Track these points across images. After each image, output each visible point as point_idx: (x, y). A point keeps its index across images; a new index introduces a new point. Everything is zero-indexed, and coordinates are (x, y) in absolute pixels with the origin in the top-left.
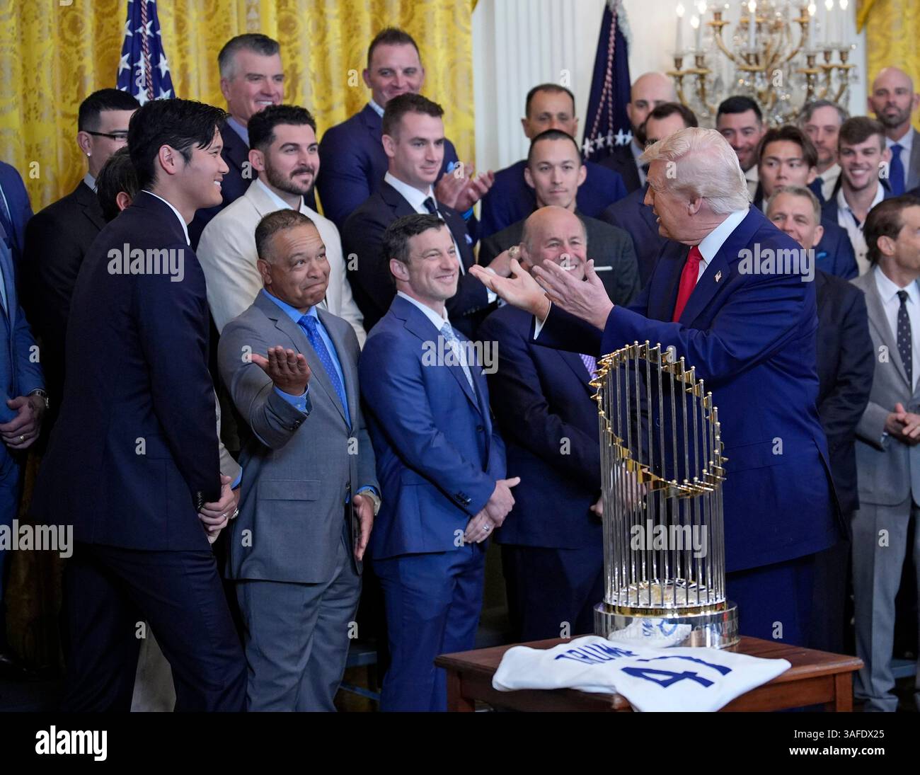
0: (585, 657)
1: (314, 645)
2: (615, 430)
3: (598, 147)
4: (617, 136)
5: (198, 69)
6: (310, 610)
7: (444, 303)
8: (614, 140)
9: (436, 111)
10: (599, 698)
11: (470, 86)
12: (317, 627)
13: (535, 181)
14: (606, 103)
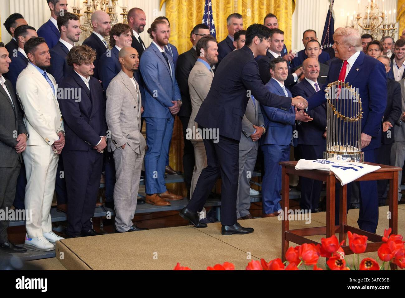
0: (321, 162)
1: (245, 168)
2: (331, 103)
3: (324, 48)
4: (330, 45)
5: (221, 27)
6: (244, 158)
7: (283, 81)
8: (329, 46)
9: (282, 33)
10: (324, 172)
11: (291, 33)
12: (245, 163)
13: (307, 53)
14: (327, 36)
